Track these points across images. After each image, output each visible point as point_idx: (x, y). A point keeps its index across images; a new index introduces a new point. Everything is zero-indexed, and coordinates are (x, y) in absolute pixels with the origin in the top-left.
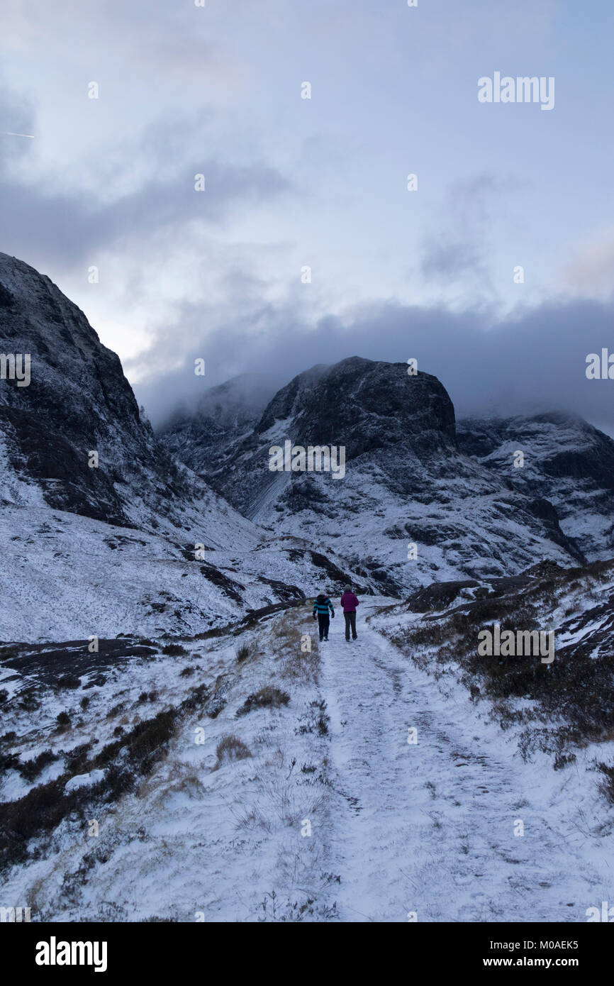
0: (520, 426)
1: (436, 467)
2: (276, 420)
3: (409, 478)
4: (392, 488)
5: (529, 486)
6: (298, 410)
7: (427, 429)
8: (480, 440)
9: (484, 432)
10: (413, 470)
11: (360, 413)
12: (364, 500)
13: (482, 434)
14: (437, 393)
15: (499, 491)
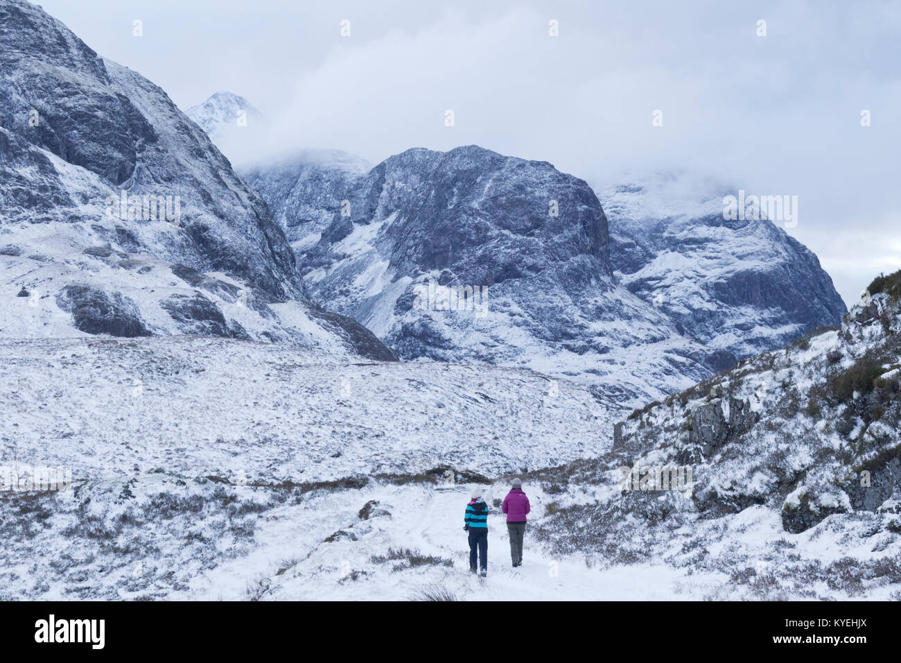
0: (682, 230)
1: (590, 306)
2: (356, 225)
3: (558, 320)
4: (536, 333)
5: (694, 317)
6: (388, 212)
7: (577, 255)
8: (626, 249)
9: (632, 237)
10: (562, 311)
11: (487, 229)
12: (501, 348)
13: (629, 240)
14: (587, 203)
15: (668, 338)
